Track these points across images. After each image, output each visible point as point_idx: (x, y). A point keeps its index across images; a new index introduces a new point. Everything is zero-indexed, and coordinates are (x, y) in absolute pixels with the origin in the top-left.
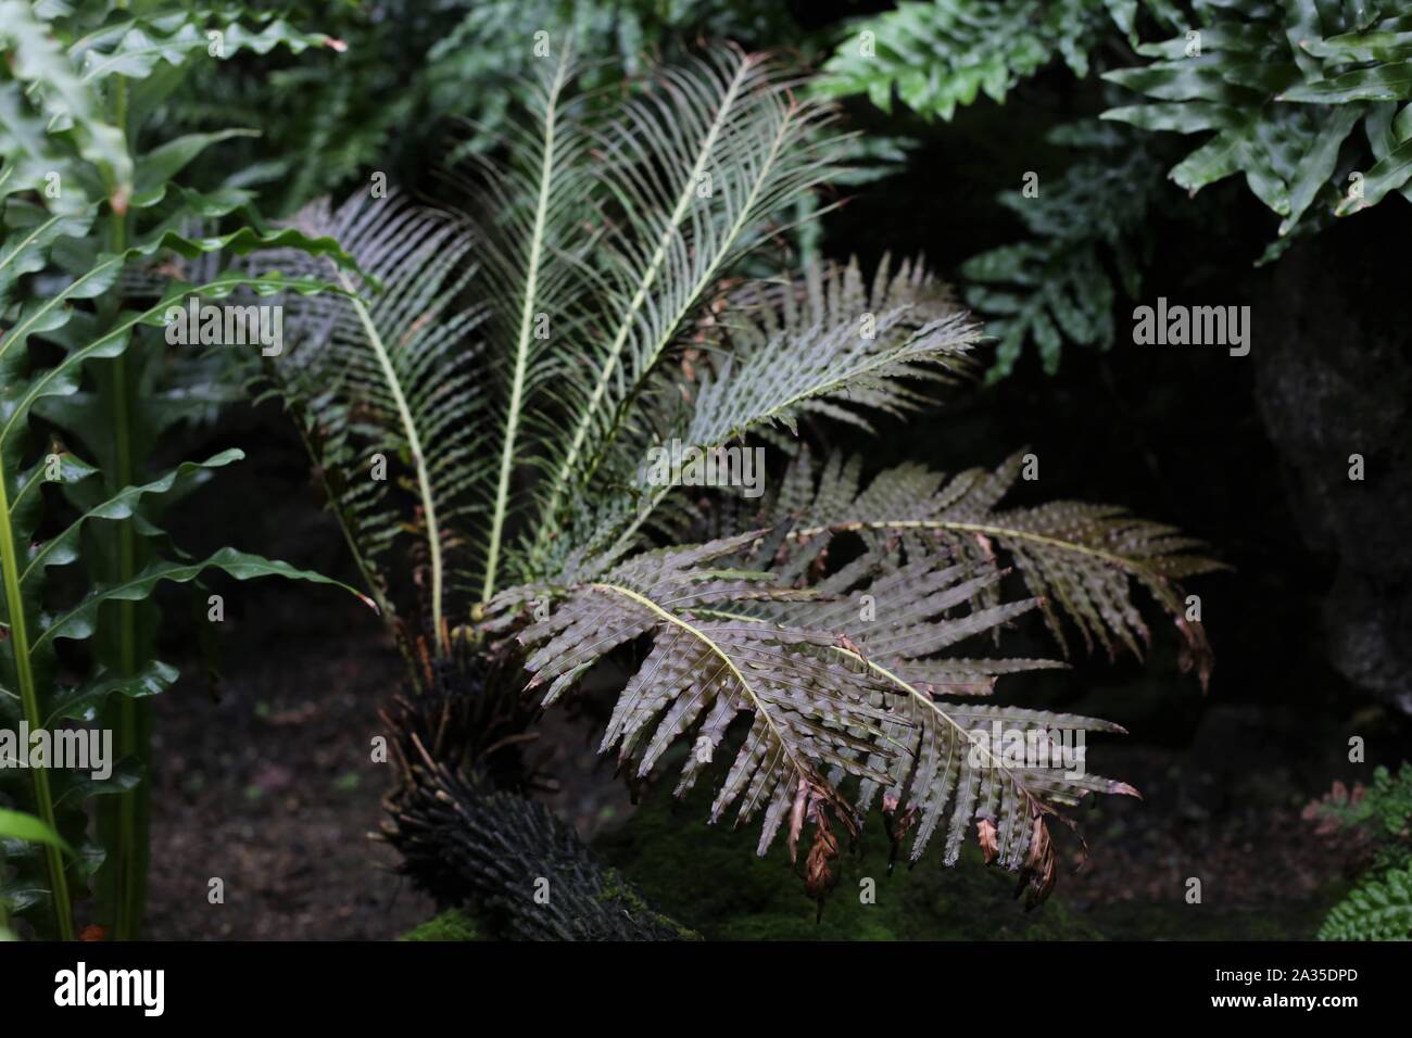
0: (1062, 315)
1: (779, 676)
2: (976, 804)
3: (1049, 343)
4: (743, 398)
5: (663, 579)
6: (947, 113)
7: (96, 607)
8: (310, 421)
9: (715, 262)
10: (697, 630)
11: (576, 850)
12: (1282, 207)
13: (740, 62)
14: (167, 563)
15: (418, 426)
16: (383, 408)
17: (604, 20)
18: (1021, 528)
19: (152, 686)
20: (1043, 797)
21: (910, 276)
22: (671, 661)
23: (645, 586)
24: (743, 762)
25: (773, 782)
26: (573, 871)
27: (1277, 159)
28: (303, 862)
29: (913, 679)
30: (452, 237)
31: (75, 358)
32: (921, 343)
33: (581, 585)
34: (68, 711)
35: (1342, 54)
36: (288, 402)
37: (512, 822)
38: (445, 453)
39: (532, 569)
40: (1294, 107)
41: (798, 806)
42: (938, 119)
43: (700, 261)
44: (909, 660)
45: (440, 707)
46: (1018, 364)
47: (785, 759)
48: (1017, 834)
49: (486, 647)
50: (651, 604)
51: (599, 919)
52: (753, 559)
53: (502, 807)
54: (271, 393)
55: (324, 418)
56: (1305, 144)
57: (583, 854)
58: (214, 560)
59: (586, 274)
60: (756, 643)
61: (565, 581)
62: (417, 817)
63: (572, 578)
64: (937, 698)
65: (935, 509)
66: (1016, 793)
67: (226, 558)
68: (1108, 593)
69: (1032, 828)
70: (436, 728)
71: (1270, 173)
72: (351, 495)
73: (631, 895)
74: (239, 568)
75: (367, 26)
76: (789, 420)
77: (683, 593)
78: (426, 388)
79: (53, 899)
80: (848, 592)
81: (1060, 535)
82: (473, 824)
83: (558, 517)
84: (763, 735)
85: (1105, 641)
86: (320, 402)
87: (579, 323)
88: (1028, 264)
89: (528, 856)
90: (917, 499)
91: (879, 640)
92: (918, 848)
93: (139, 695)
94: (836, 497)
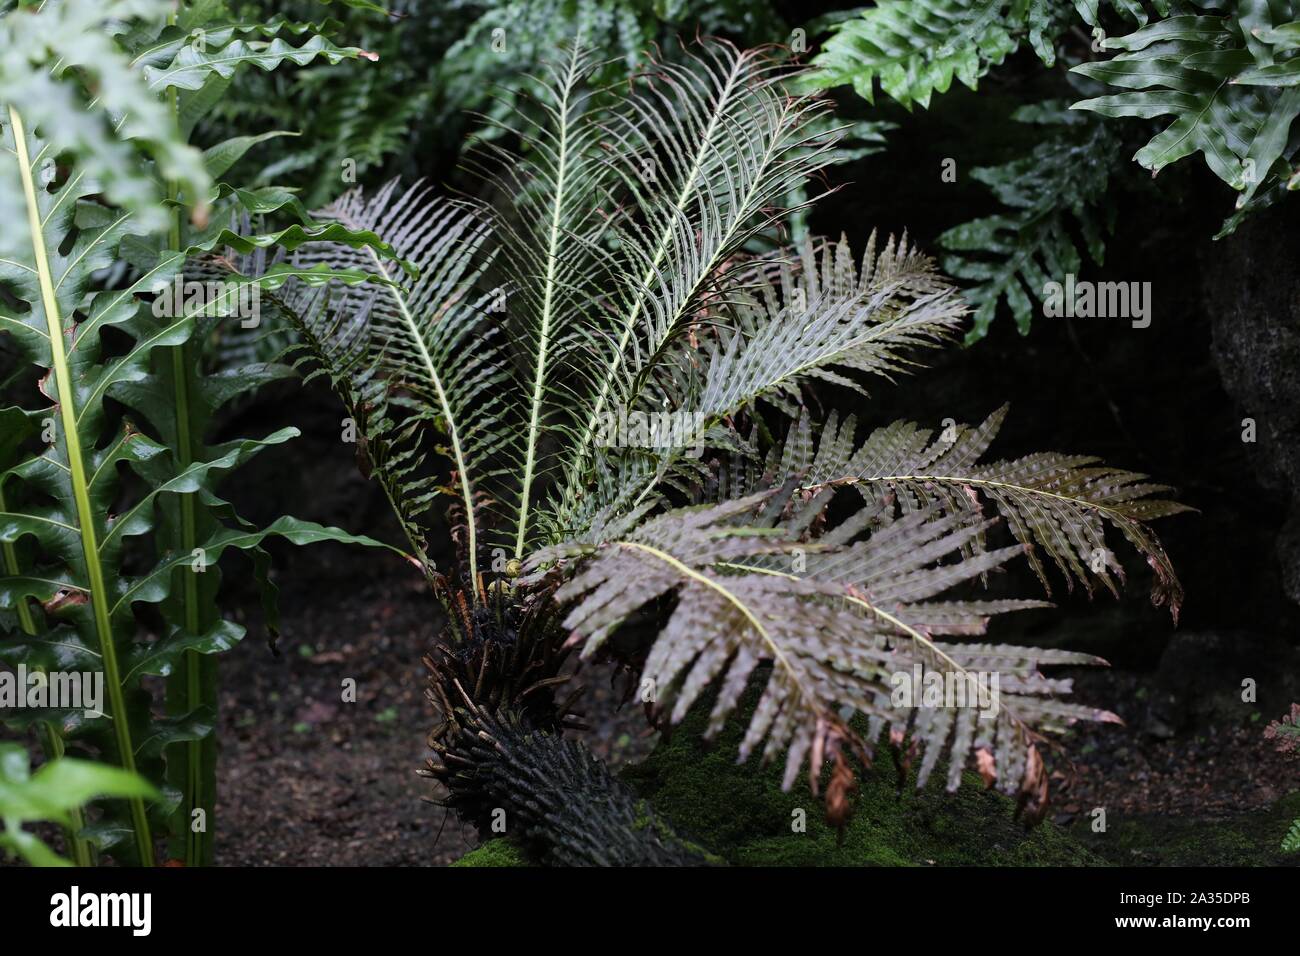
0: (1032, 281)
1: (794, 626)
2: (975, 735)
3: (1022, 308)
4: (750, 369)
5: (684, 538)
6: (925, 102)
7: (169, 572)
8: (355, 397)
9: (722, 246)
10: (718, 585)
11: (608, 784)
12: (1239, 183)
13: (735, 59)
14: (231, 532)
15: (450, 397)
16: (419, 382)
17: (605, 19)
18: (1003, 479)
19: (221, 644)
20: (1035, 727)
21: (895, 251)
22: (697, 616)
23: (668, 544)
24: (766, 706)
25: (794, 723)
26: (607, 804)
27: (1232, 138)
28: (349, 791)
29: (912, 621)
30: (475, 224)
31: (144, 347)
32: (912, 317)
33: (609, 542)
34: (145, 667)
35: (1291, 41)
36: (335, 380)
37: (548, 758)
38: (476, 421)
39: (560, 526)
40: (1247, 89)
41: (817, 745)
42: (916, 105)
43: (708, 244)
44: (908, 604)
45: (480, 653)
46: (992, 327)
47: (803, 702)
48: (1013, 761)
49: (520, 600)
50: (674, 561)
51: (633, 847)
52: (762, 515)
53: (539, 745)
54: (319, 372)
55: (366, 393)
56: (1258, 125)
57: (615, 786)
58: (274, 528)
59: (601, 256)
60: (772, 595)
61: (593, 539)
62: (462, 756)
63: (598, 536)
64: (936, 638)
65: (925, 463)
66: (1010, 723)
67: (285, 526)
68: (1085, 537)
69: (1026, 755)
70: (477, 673)
71: (1226, 152)
72: (393, 463)
73: (661, 825)
74: (298, 535)
75: (386, 26)
76: (793, 389)
77: (703, 551)
78: (457, 363)
79: (136, 838)
80: (850, 543)
81: (1039, 485)
82: (513, 761)
83: (583, 479)
84: (783, 680)
85: (1084, 580)
86: (362, 378)
87: (596, 301)
88: (1000, 234)
89: (565, 789)
90: (908, 454)
91: (881, 586)
92: (923, 776)
93: (211, 651)
94: (834, 454)
